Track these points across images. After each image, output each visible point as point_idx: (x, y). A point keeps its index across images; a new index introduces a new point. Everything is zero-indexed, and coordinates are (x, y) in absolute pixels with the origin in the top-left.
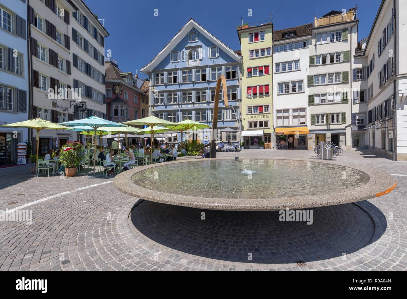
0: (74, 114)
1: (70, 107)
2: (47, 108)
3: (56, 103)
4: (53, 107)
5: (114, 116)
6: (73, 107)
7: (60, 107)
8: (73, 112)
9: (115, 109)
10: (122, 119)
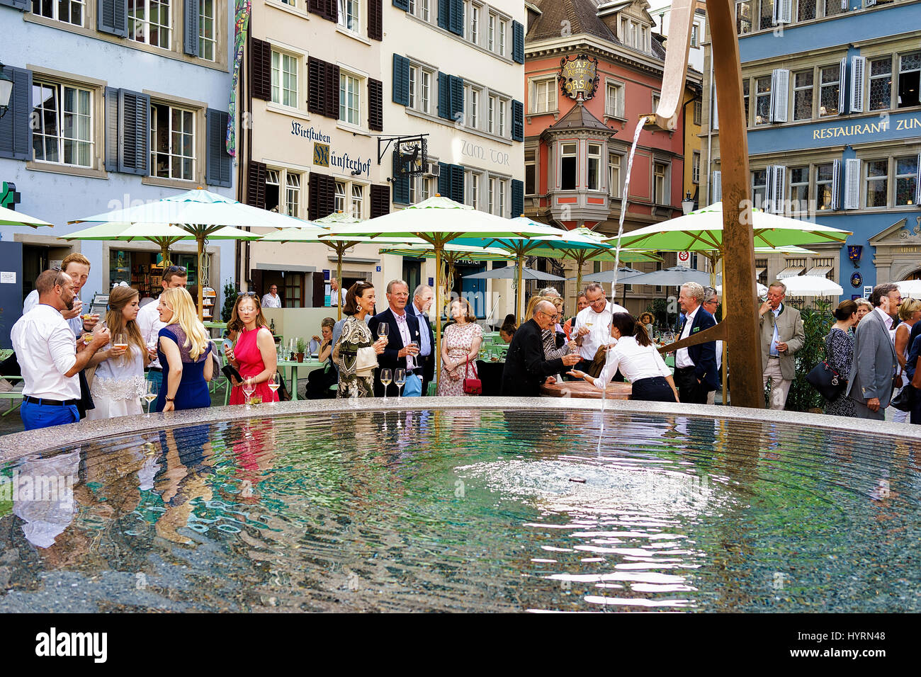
0: (390, 185)
1: (379, 162)
2: (296, 168)
3: (327, 148)
4: (316, 162)
5: (559, 190)
6: (387, 159)
7: (341, 162)
8: (388, 180)
9: (565, 160)
10: (590, 200)
